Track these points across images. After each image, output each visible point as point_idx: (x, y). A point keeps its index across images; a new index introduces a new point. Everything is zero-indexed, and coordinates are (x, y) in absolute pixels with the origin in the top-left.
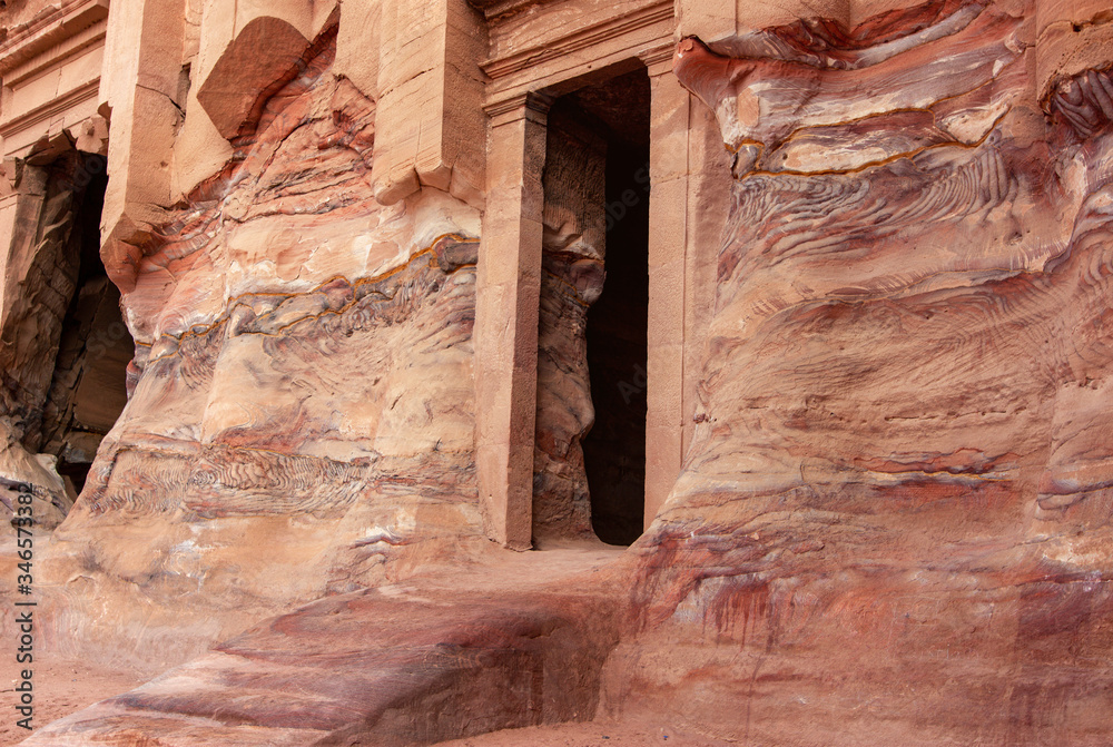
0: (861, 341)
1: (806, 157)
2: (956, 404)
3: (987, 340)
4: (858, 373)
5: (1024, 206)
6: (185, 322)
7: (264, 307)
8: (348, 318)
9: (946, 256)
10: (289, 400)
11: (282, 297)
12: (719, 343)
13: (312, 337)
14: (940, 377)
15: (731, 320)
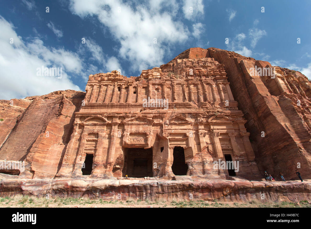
3: (248, 168)
4: (244, 169)
5: (248, 164)
6: (197, 161)
7: (207, 162)
9: (245, 165)
14: (246, 169)
15: (240, 166)
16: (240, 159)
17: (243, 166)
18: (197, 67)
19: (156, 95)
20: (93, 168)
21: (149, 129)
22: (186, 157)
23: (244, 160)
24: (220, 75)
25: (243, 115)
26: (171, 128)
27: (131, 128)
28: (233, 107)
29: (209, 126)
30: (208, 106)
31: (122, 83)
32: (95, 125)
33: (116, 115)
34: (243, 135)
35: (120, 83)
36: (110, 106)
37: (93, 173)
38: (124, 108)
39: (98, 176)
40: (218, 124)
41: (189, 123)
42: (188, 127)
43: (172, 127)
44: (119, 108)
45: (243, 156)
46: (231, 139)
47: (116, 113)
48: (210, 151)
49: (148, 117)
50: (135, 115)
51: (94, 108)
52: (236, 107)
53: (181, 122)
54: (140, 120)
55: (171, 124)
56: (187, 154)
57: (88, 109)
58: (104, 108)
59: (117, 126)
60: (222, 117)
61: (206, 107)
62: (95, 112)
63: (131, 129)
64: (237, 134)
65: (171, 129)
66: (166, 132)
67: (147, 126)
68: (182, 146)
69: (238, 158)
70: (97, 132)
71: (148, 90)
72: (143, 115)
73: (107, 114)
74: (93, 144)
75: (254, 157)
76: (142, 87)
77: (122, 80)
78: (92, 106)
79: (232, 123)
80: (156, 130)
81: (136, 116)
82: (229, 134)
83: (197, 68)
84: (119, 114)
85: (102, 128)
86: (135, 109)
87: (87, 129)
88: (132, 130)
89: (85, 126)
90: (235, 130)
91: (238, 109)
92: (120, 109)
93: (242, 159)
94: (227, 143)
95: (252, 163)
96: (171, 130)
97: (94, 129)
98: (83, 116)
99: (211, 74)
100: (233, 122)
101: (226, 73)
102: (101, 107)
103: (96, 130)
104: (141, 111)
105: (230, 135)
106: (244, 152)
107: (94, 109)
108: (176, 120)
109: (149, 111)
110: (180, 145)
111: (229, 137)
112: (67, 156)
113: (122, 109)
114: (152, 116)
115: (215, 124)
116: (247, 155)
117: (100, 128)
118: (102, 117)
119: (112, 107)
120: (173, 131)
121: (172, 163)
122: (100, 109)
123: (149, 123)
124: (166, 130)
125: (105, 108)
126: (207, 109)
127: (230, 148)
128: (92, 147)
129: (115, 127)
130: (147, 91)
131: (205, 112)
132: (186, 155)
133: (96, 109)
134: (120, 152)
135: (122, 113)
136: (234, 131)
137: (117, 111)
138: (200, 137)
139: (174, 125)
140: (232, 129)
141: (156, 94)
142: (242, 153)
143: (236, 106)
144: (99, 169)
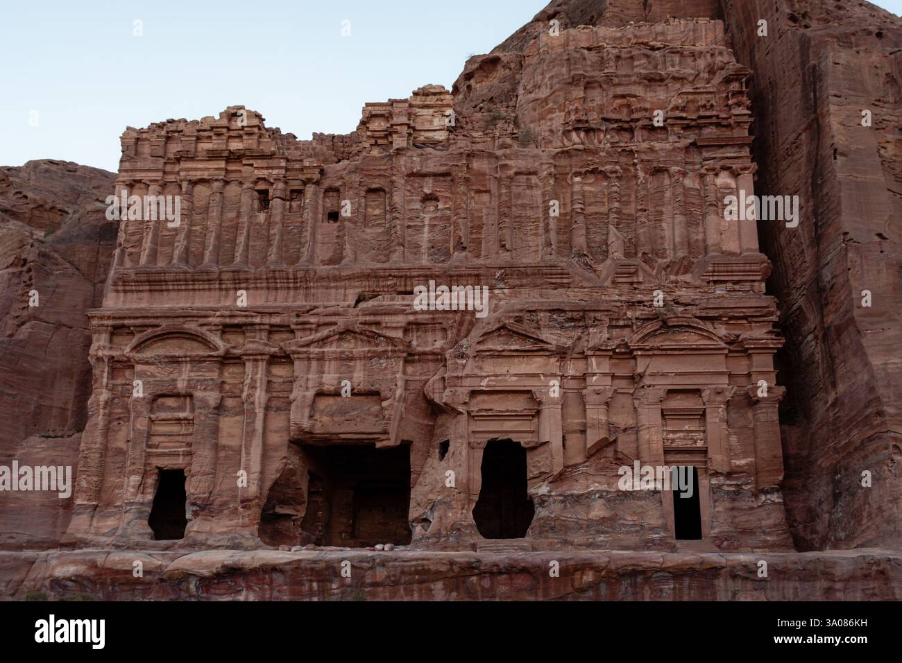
0: (735, 513)
1: (726, 488)
2: (747, 522)
3: (750, 515)
4: (735, 517)
5: (753, 499)
6: (568, 493)
7: (605, 494)
8: (623, 498)
9: (744, 503)
10: (613, 512)
11: (608, 492)
12: (718, 512)
13: (615, 500)
14: (744, 518)
15: (720, 509)
16: (728, 482)
17: (733, 509)
18: (619, 85)
19: (426, 229)
20: (188, 516)
21: (389, 376)
22: (532, 476)
23: (743, 487)
24: (725, 123)
25: (774, 318)
26: (477, 371)
27: (321, 372)
28: (746, 281)
29: (632, 362)
30: (641, 279)
31: (275, 172)
32: (174, 361)
33: (257, 320)
34: (756, 398)
35: (266, 172)
36: (228, 280)
37: (190, 532)
38: (289, 288)
39: (210, 542)
40: (669, 352)
41: (549, 351)
42: (546, 365)
43: (481, 368)
44: (268, 288)
45: (742, 472)
46: (707, 411)
47: (256, 310)
48: (620, 456)
49: (387, 328)
50: (333, 319)
51: (162, 291)
52: (759, 281)
53: (517, 347)
54: (355, 338)
55: (479, 355)
56: (533, 467)
57: (141, 295)
58: (204, 290)
59: (262, 366)
60: (689, 326)
61: (632, 283)
62: (170, 309)
63: (322, 378)
64: (733, 392)
65: (479, 374)
66: (459, 389)
67: (384, 365)
68: (515, 438)
69: (719, 481)
70: (187, 387)
71: (390, 205)
72: (368, 318)
73: (222, 316)
74: (179, 435)
75: (781, 478)
76: (365, 188)
77: (271, 156)
78: (154, 282)
79: (724, 349)
80: (418, 378)
81: (335, 324)
82: (703, 395)
83: (619, 91)
84: (271, 314)
85: (207, 374)
86: (333, 291)
87: (149, 376)
88: (324, 380)
89: (139, 368)
90: (730, 375)
91: (764, 291)
92: (274, 292)
93: (737, 485)
94: (691, 429)
95: (769, 496)
96: (476, 379)
97: (174, 376)
98: (123, 326)
99: (679, 122)
100: (729, 343)
101: (750, 116)
102: (191, 287)
103: (184, 380)
104: (358, 301)
105: (706, 394)
106: (749, 460)
107: (165, 293)
108: (501, 339)
109: (392, 299)
110: (510, 436)
111: (704, 404)
112: (89, 478)
113: (281, 294)
114: (403, 325)
115: (656, 352)
116: (755, 471)
117: (201, 373)
118: (199, 329)
119: (237, 286)
120: (484, 383)
121: (476, 498)
122: (191, 293)
123: (390, 354)
124: (457, 377)
125: (210, 289)
126: (635, 289)
127: (700, 444)
128: (178, 444)
129: (257, 367)
130: (388, 208)
131: (619, 304)
132: (532, 469)
133: (173, 294)
134: (284, 461)
135: (279, 310)
136: (725, 380)
137: (258, 303)
138: (587, 407)
139: (492, 356)
140: (722, 373)
141: (427, 222)
142: (743, 462)
143: (759, 278)
144: (209, 520)
